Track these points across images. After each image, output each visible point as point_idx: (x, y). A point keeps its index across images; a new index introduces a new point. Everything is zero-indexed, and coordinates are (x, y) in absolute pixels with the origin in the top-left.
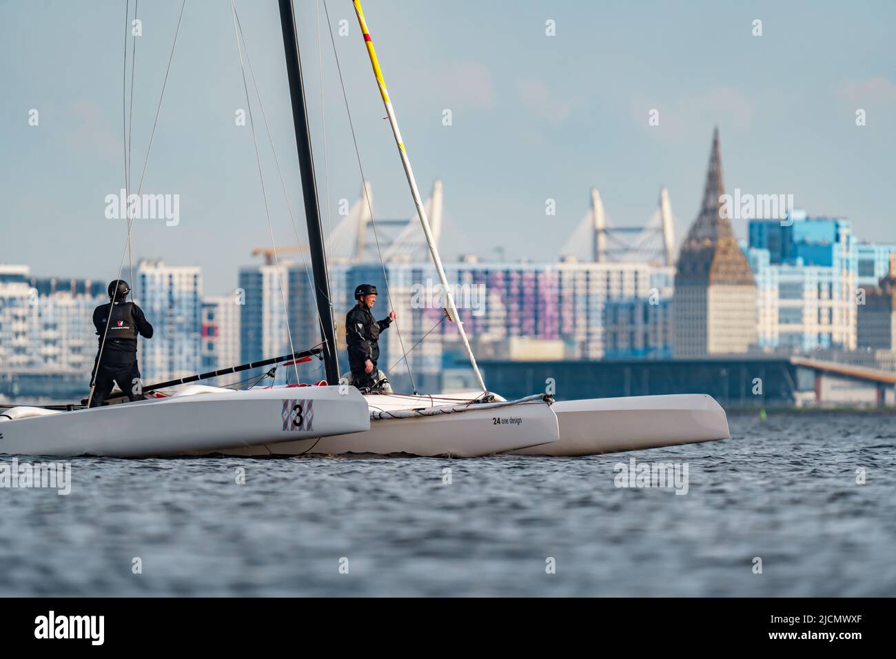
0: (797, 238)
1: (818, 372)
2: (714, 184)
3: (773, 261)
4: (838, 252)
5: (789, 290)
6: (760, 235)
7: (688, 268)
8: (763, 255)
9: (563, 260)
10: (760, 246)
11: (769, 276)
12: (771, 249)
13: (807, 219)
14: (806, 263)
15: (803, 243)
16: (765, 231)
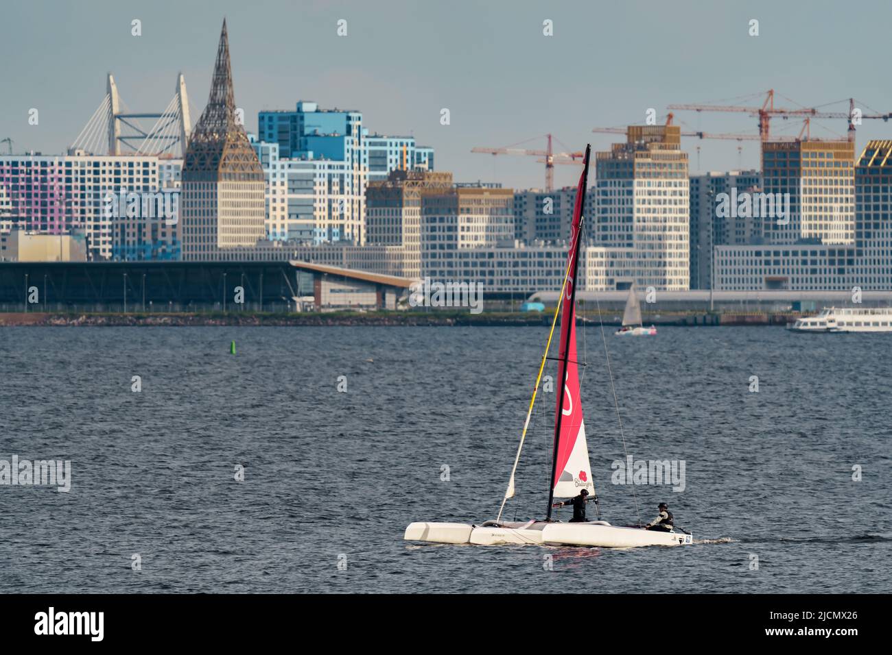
0: (307, 131)
1: (318, 275)
2: (222, 75)
3: (283, 155)
4: (349, 145)
5: (299, 184)
6: (271, 127)
7: (196, 161)
8: (273, 148)
9: (71, 152)
10: (270, 139)
11: (279, 169)
12: (281, 142)
13: (317, 111)
14: (317, 158)
15: (315, 135)
16: (276, 123)
